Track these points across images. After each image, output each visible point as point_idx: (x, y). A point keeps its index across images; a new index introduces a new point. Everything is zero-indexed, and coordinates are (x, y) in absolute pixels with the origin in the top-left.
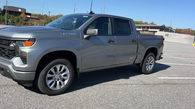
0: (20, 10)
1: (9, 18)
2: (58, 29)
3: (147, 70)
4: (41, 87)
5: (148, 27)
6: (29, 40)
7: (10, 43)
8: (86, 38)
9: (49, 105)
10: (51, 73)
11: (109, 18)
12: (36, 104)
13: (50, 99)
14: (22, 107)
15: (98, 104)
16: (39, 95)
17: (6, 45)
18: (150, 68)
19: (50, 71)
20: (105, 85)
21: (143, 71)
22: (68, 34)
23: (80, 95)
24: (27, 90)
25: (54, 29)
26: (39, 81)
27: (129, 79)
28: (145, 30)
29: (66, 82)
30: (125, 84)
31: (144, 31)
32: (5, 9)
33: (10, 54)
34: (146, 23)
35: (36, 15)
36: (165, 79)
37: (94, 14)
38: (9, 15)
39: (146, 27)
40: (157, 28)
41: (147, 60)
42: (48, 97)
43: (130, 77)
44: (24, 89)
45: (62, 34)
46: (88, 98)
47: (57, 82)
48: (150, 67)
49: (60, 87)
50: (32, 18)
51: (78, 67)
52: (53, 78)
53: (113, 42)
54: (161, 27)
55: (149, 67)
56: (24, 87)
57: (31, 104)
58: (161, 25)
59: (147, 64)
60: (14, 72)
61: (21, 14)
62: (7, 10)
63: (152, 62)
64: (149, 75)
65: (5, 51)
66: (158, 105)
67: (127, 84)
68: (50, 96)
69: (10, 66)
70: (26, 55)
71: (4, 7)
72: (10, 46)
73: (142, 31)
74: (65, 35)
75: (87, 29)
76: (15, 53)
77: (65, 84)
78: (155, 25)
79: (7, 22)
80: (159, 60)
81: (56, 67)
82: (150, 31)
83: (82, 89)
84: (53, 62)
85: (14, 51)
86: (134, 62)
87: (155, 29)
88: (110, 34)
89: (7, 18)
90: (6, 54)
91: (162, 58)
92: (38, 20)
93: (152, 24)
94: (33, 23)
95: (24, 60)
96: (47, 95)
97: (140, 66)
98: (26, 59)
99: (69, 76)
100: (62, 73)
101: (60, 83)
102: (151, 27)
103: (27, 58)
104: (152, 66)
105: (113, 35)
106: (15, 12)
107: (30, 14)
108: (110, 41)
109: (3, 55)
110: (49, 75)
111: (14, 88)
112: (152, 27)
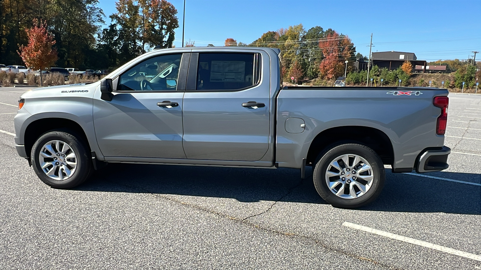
0: (402, 57)
38: (380, 70)
50: (433, 71)
51: (92, 150)
86: (275, 163)
104: (367, 186)
106: (392, 61)
108: (165, 105)
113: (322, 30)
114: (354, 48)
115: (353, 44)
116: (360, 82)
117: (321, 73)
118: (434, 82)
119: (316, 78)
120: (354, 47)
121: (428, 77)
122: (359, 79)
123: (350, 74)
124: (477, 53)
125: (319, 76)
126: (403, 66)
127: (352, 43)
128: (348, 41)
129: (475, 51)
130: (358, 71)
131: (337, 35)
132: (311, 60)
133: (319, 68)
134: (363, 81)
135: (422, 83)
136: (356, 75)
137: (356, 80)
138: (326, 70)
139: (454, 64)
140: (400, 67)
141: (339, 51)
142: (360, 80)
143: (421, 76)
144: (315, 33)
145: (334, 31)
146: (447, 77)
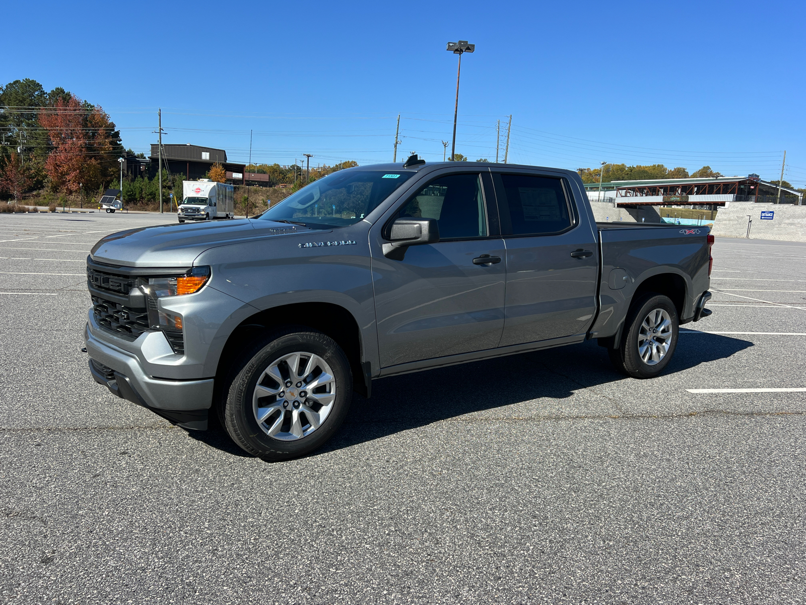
0: (206, 156)
1: (170, 188)
2: (290, 228)
3: (646, 360)
4: (235, 431)
5: (688, 189)
6: (191, 271)
7: (130, 286)
8: (390, 255)
9: (262, 493)
10: (269, 382)
11: (477, 174)
12: (219, 491)
13: (269, 472)
14: (170, 499)
15: (431, 490)
16: (233, 458)
17: (119, 291)
18: (657, 353)
19: (267, 376)
20: (471, 421)
21: (627, 365)
22: (326, 244)
23: (376, 458)
24: (196, 442)
25: (277, 229)
26: (227, 412)
27: (570, 398)
28: (673, 199)
29: (324, 412)
30: (549, 418)
31: (670, 204)
32: (155, 156)
33: (132, 323)
34: (681, 173)
35: (262, 170)
36: (717, 395)
37: (421, 166)
38: (170, 177)
39: (678, 186)
40: (725, 188)
41: (644, 324)
42: (264, 464)
43: (576, 391)
44: (188, 437)
45: (303, 245)
46: (401, 471)
47: (291, 412)
48: (658, 351)
49: (304, 431)
50: (250, 183)
51: (364, 359)
52: (278, 398)
53: (496, 261)
54: (741, 183)
55: (655, 351)
56: (186, 433)
57: (202, 491)
58: (743, 175)
59: (641, 337)
60: (147, 384)
61: (209, 170)
62: (163, 160)
63: (663, 331)
64: (655, 380)
65: (117, 312)
66: (659, 496)
67: (558, 419)
68: (269, 461)
69: (133, 363)
70: (181, 323)
71: (154, 147)
72: (129, 297)
73: (663, 204)
74: (314, 246)
75: (393, 223)
76: (145, 318)
77: (321, 421)
78: (717, 176)
79: (164, 201)
80: (695, 320)
81: (286, 362)
82: (695, 204)
83: (386, 439)
84: (274, 343)
85: (144, 310)
86: (588, 334)
87: (718, 193)
88: (483, 232)
89: (163, 187)
90: (122, 321)
91: (707, 313)
92: (271, 186)
93: (705, 172)
94: (252, 199)
95: (176, 341)
96: (259, 460)
97: (616, 346)
98: (181, 337)
99: (333, 392)
100: (307, 381)
101: (302, 416)
102: (698, 186)
103: (184, 333)
104: (666, 346)
105: (495, 234)
106: (190, 162)
107: (239, 168)
108: (483, 261)
109: (114, 325)
110: (261, 391)
111: (155, 437)
112: (704, 185)
113: (39, 89)
114: (117, 134)
115: (113, 125)
116: (138, 199)
117: (51, 178)
118: (264, 201)
119: (39, 190)
120: (116, 130)
121: (253, 192)
122: (135, 194)
123: (115, 184)
124: (310, 156)
125: (48, 187)
126: (211, 172)
127: (110, 121)
128: (104, 118)
129: (307, 154)
130: (130, 178)
131: (77, 104)
132: (23, 151)
133: (43, 168)
134: (143, 198)
135: (246, 203)
136: (128, 186)
137: (129, 196)
138: (61, 173)
139: (273, 172)
140: (206, 174)
141: (86, 136)
142: (137, 196)
143: (242, 190)
144: (23, 94)
145: (68, 94)
146: (281, 194)
